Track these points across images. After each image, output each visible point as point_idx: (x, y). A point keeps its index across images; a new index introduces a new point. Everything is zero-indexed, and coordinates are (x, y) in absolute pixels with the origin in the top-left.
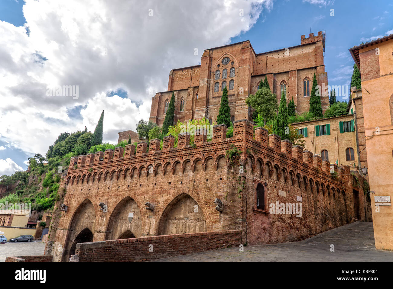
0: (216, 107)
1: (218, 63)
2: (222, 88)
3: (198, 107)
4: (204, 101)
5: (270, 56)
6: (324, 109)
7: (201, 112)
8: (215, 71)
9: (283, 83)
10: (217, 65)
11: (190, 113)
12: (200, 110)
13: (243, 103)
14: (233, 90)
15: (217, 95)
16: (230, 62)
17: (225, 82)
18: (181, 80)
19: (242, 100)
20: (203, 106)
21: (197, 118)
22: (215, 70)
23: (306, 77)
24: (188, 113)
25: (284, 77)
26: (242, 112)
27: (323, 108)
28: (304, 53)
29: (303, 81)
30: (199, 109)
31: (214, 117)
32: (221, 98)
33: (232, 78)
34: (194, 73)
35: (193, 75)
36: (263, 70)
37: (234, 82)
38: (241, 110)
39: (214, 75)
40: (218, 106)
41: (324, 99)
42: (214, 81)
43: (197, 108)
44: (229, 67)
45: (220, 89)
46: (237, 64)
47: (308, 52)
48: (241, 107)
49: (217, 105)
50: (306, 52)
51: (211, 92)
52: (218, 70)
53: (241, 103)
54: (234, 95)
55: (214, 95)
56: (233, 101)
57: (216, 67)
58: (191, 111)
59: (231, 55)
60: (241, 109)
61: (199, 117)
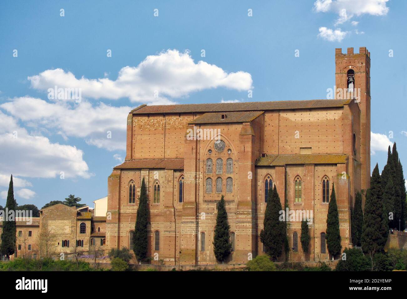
0: (209, 216)
1: (209, 148)
2: (216, 188)
3: (184, 217)
4: (192, 208)
5: (283, 115)
6: (342, 228)
7: (189, 225)
8: (205, 160)
9: (298, 178)
10: (207, 150)
11: (171, 212)
12: (187, 222)
13: (245, 218)
14: (232, 194)
15: (210, 199)
16: (226, 149)
17: (220, 179)
18: (148, 133)
19: (244, 214)
20: (192, 216)
21: (184, 233)
22: (205, 158)
23: (326, 175)
24: (168, 212)
25: (299, 171)
26: (244, 232)
27: (342, 225)
28: (328, 119)
29: (322, 180)
30: (186, 220)
31: (207, 231)
32: (216, 203)
33: (229, 176)
34: (169, 124)
35: (168, 127)
36: (274, 137)
37: (232, 181)
38: (242, 230)
39: (205, 166)
40: (212, 215)
41: (343, 214)
42: (205, 175)
43: (184, 219)
44: (225, 157)
45: (213, 189)
46: (236, 154)
47: (333, 119)
48: (243, 224)
49: (211, 213)
50: (331, 118)
51: (201, 193)
52: (209, 159)
53: (243, 218)
54: (233, 201)
55: (206, 197)
56: (232, 211)
57: (206, 153)
58: (173, 210)
59: (227, 138)
60: (243, 228)
61: (187, 232)
